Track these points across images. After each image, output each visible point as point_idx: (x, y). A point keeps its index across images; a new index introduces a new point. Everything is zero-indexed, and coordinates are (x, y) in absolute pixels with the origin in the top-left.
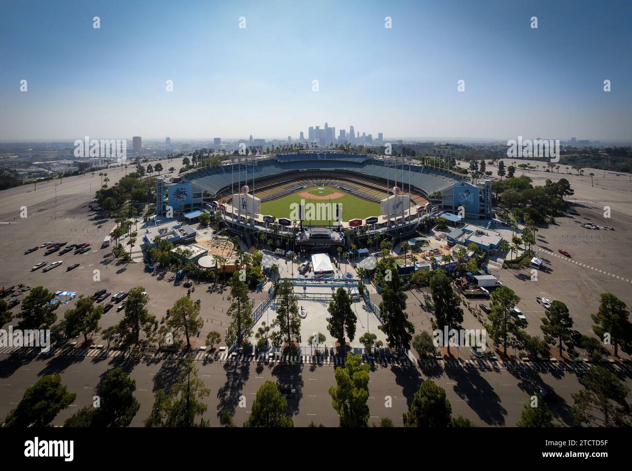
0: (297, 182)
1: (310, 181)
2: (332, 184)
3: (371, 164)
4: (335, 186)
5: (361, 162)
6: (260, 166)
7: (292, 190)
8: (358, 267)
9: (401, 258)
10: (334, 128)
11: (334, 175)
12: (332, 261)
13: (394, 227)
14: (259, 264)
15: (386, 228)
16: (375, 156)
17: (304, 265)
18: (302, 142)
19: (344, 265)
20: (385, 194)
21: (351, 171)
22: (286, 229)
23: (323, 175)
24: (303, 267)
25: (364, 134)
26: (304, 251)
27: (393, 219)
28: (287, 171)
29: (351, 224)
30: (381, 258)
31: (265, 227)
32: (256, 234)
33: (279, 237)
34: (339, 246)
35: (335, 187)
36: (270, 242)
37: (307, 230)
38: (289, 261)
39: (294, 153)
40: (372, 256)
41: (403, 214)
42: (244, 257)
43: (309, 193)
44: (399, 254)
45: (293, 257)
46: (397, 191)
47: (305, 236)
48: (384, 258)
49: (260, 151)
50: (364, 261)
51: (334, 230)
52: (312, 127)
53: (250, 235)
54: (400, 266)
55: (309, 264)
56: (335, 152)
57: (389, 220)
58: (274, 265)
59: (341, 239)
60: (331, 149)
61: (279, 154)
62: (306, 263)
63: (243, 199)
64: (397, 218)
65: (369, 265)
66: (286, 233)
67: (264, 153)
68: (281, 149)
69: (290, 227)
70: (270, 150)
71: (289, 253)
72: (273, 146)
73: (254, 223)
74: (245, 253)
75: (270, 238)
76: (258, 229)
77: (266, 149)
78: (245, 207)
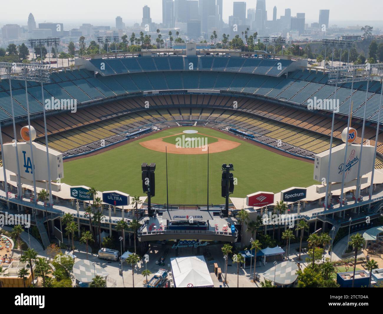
0: (139, 119)
1: (167, 116)
2: (214, 122)
3: (298, 80)
4: (219, 126)
5: (278, 75)
6: (56, 83)
7: (128, 134)
8: (262, 279)
9: (346, 264)
11: (217, 103)
12: (212, 269)
13: (337, 206)
14: (67, 276)
15: (322, 210)
16: (310, 63)
17: (155, 277)
18: (147, 29)
19: (235, 276)
20: (325, 143)
21: (255, 95)
22: (118, 213)
23: (194, 102)
24: (155, 281)
25: (288, 12)
26: (156, 252)
27: (337, 192)
28: (115, 94)
29: (252, 201)
30: (306, 264)
31: (74, 208)
32: (57, 222)
33: (105, 228)
34: (227, 243)
35: (220, 130)
36: (86, 236)
37: (161, 214)
38: (126, 270)
39: (129, 56)
40: (290, 260)
41: (359, 181)
42: (37, 263)
43: (165, 140)
44: (343, 257)
45: (134, 262)
46: (351, 136)
47: (158, 224)
48: (313, 264)
49: (53, 51)
50: (273, 269)
51: (216, 214)
53: (45, 223)
54: (343, 277)
55: (165, 274)
56: (221, 52)
57: (329, 195)
58: (97, 277)
59: (229, 231)
60: (212, 47)
61: (96, 58)
62: (160, 273)
63: (24, 152)
64: (346, 190)
65: (284, 275)
66: (119, 219)
67: (64, 56)
68: (101, 46)
69: (125, 207)
70: (76, 49)
71: (126, 255)
72: (82, 39)
73: (51, 201)
74: (38, 256)
75: (87, 228)
76: (60, 212)
77: (66, 46)
78: (29, 170)
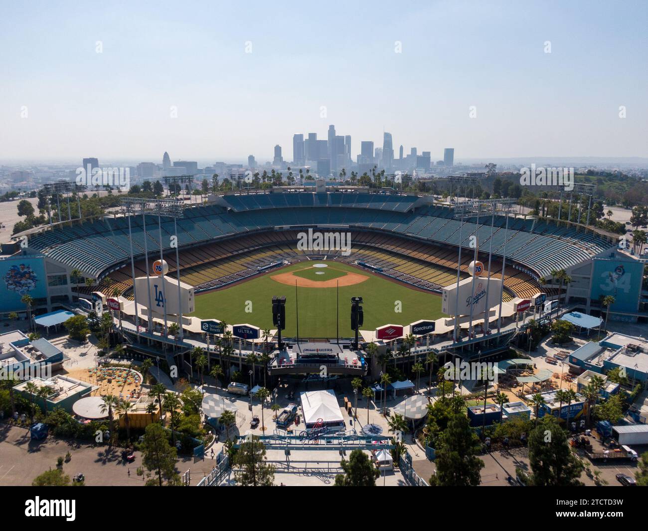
0: (270, 253)
3: (425, 215)
5: (405, 211)
6: (189, 218)
7: (259, 268)
8: (392, 414)
9: (477, 398)
10: (349, 138)
12: (342, 404)
13: (466, 339)
14: (196, 411)
15: (451, 343)
16: (436, 199)
17: (285, 412)
18: (278, 168)
19: (365, 410)
20: (453, 276)
21: (383, 230)
22: (248, 346)
24: (284, 416)
25: (414, 150)
26: (286, 386)
27: (465, 325)
28: (247, 229)
29: (382, 334)
30: (437, 398)
31: (204, 341)
32: (187, 356)
33: (235, 361)
34: (356, 376)
35: (348, 263)
36: (216, 370)
37: (291, 347)
38: (256, 405)
39: (261, 192)
40: (420, 394)
41: (487, 314)
42: (166, 398)
43: (295, 274)
44: (473, 391)
45: (264, 397)
46: (478, 270)
47: (288, 358)
48: (444, 398)
49: (187, 188)
50: (403, 403)
51: (345, 347)
52: (301, 136)
53: (175, 358)
54: (474, 411)
55: (295, 409)
56: (350, 189)
57: (458, 328)
58: (227, 412)
59: (359, 364)
60: (341, 184)
61: (229, 194)
62: (289, 408)
63: (156, 286)
64: (474, 323)
65: (414, 409)
66: (249, 352)
67: (197, 193)
68: (234, 183)
69: (256, 341)
70: (210, 186)
71: (256, 389)
72: (216, 176)
73: (182, 335)
74: (168, 391)
75: (217, 362)
76: (190, 346)
77: (200, 183)
78: (161, 303)
